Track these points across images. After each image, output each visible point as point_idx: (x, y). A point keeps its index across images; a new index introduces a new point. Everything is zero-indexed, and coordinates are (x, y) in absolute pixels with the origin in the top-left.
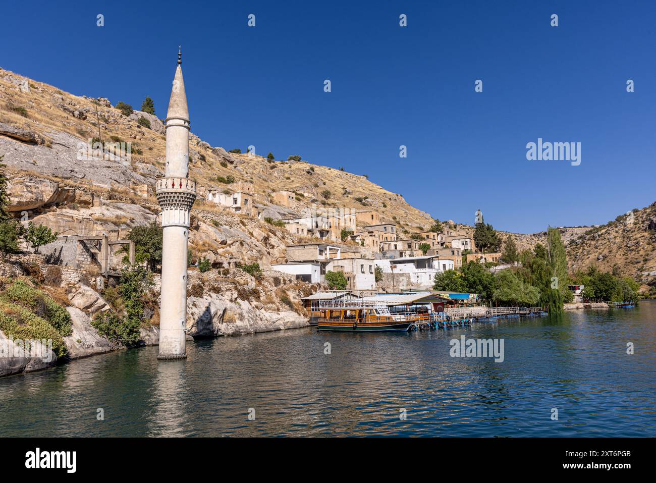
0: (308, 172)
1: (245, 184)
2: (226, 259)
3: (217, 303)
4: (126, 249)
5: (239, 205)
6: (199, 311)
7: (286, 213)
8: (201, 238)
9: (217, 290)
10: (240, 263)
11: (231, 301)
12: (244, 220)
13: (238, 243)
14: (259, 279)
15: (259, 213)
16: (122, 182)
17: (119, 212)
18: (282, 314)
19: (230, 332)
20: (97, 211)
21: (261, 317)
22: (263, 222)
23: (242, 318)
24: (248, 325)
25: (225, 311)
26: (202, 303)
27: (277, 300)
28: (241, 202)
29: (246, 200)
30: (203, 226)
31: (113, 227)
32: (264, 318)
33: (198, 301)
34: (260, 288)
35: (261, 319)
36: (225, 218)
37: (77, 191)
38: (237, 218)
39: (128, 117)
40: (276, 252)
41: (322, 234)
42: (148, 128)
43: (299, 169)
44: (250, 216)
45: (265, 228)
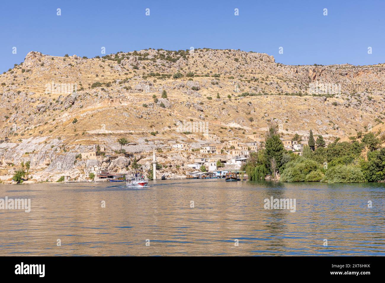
0: (248, 105)
2: (173, 164)
3: (166, 174)
6: (162, 176)
7: (205, 144)
8: (168, 160)
9: (167, 172)
10: (177, 165)
11: (170, 174)
13: (177, 160)
14: (179, 169)
15: (190, 148)
18: (182, 176)
19: (169, 179)
20: (147, 158)
22: (191, 151)
23: (172, 177)
25: (168, 176)
26: (163, 174)
27: (181, 173)
28: (183, 146)
29: (185, 145)
31: (149, 161)
32: (177, 177)
34: (178, 171)
37: (144, 155)
38: (180, 152)
39: (157, 104)
40: (191, 160)
41: (213, 152)
42: (164, 107)
43: (244, 103)
44: (186, 150)
45: (190, 153)
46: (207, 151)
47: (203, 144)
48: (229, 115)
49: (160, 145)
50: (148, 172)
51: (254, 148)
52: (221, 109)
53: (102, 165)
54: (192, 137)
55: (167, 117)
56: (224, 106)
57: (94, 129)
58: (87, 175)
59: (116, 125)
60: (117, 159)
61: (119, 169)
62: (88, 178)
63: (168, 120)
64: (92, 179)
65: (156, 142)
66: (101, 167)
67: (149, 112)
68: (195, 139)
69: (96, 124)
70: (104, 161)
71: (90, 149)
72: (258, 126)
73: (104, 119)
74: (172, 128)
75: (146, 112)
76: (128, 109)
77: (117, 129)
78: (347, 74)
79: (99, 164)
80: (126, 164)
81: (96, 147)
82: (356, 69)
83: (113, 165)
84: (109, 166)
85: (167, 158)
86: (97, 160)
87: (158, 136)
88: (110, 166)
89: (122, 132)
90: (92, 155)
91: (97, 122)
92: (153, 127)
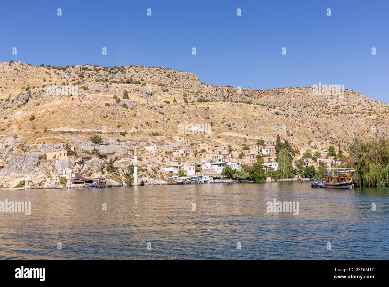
0: (206, 110)
2: (149, 168)
3: (144, 179)
4: (128, 169)
5: (155, 149)
7: (176, 146)
8: (143, 163)
9: (145, 176)
11: (148, 178)
13: (153, 163)
14: (156, 173)
15: (163, 150)
17: (126, 160)
18: (161, 181)
19: (148, 184)
20: (122, 161)
22: (164, 153)
23: (150, 182)
24: (152, 183)
25: (147, 180)
26: (142, 179)
27: (160, 178)
29: (158, 147)
30: (144, 160)
31: (125, 164)
32: (156, 182)
33: (141, 178)
34: (156, 175)
38: (154, 155)
39: (119, 104)
40: (166, 164)
41: (186, 155)
42: (127, 108)
43: (201, 108)
44: (160, 152)
45: (164, 156)
46: (180, 154)
47: (174, 146)
48: (190, 119)
49: (133, 146)
50: (126, 177)
51: (225, 152)
52: (181, 113)
53: (75, 167)
54: (162, 139)
55: (132, 118)
56: (184, 110)
57: (57, 127)
58: (56, 180)
59: (82, 123)
60: (90, 161)
61: (94, 172)
62: (58, 183)
63: (133, 120)
64: (64, 185)
65: (128, 142)
66: (73, 170)
67: (113, 111)
68: (166, 141)
69: (59, 121)
70: (77, 163)
71: (57, 148)
72: (219, 130)
73: (67, 116)
74: (139, 130)
75: (111, 111)
76: (91, 107)
77: (84, 127)
78: (252, 96)
79: (72, 166)
80: (101, 167)
81: (64, 146)
82: (259, 91)
83: (87, 168)
84: (82, 168)
85: (142, 160)
86: (68, 161)
87: (128, 137)
88: (84, 169)
89: (89, 130)
90: (63, 155)
91: (59, 119)
92: (120, 127)
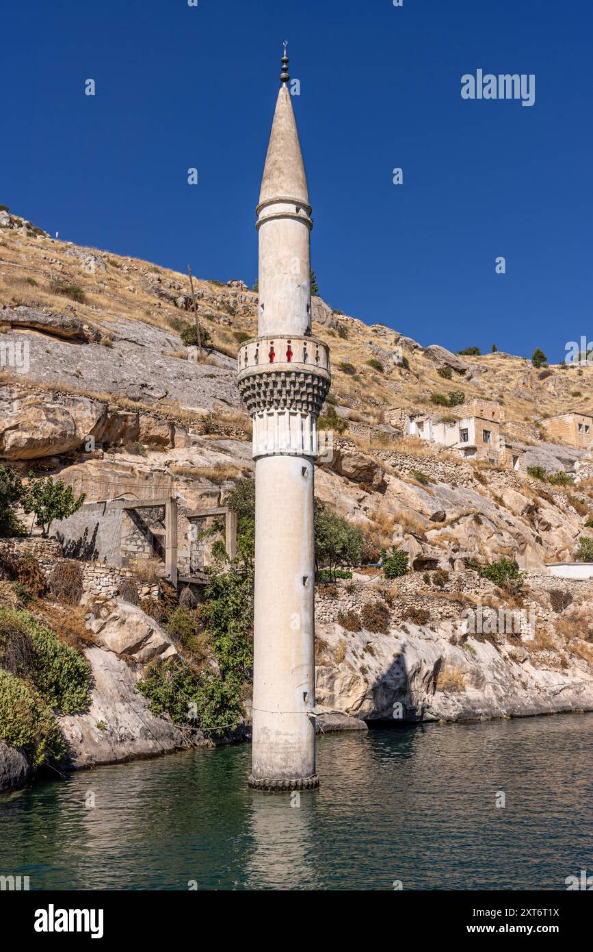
1: (486, 404)
2: (445, 551)
4: (219, 526)
5: (471, 442)
6: (379, 665)
7: (574, 458)
8: (391, 508)
9: (421, 618)
10: (474, 560)
11: (453, 641)
12: (483, 473)
13: (470, 518)
14: (518, 594)
15: (515, 458)
16: (236, 403)
17: (223, 458)
18: (575, 674)
19: (452, 713)
21: (523, 680)
22: (524, 476)
24: (494, 698)
25: (439, 664)
26: (387, 645)
28: (477, 436)
29: (486, 433)
30: (394, 484)
31: (209, 486)
32: (531, 684)
33: (378, 640)
35: (524, 686)
36: (440, 468)
37: (143, 419)
38: (468, 469)
45: (529, 489)
47: (567, 456)
85: (382, 487)
